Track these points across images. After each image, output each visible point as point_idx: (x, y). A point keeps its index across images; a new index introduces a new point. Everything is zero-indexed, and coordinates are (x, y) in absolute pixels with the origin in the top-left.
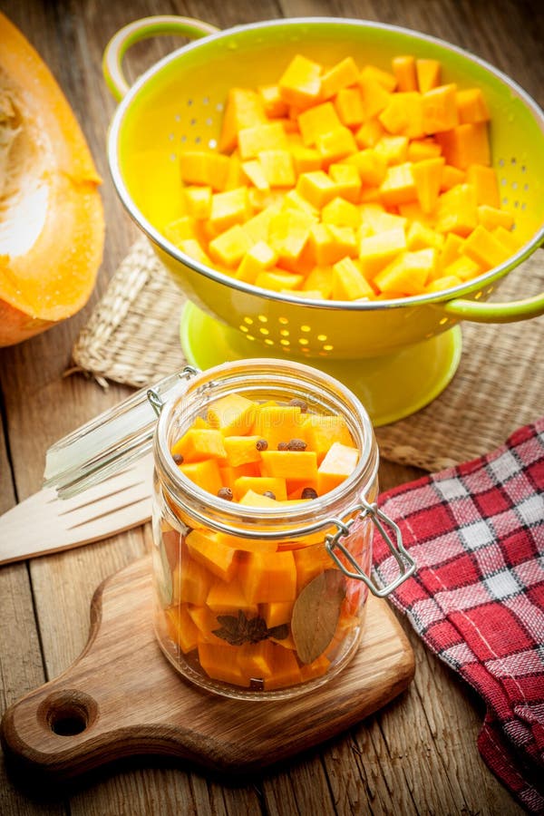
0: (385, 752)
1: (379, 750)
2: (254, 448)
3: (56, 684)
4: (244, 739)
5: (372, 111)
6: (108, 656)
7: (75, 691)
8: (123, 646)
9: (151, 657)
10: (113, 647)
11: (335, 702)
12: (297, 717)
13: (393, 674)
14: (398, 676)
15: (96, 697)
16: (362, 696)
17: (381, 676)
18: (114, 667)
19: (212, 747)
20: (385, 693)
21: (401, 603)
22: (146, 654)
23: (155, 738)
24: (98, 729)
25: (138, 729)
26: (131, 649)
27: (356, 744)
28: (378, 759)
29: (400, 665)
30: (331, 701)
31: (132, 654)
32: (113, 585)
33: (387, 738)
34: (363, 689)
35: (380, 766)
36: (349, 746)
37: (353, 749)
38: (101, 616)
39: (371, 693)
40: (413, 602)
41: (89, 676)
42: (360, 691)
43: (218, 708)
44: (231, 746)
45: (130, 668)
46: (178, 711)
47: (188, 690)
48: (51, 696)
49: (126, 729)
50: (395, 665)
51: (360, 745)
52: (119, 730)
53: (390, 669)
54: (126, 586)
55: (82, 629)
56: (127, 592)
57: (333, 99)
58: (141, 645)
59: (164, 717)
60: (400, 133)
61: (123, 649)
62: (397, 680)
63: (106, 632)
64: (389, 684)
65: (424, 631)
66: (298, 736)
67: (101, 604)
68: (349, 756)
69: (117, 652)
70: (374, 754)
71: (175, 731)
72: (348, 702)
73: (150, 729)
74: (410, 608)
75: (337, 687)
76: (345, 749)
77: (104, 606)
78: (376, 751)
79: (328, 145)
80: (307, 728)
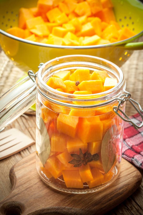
0: (139, 208)
1: (137, 208)
2: (75, 85)
3: (5, 200)
4: (86, 207)
5: (72, 10)
6: (23, 188)
7: (14, 202)
8: (28, 184)
9: (40, 186)
10: (24, 185)
11: (117, 190)
12: (105, 197)
13: (136, 179)
14: (137, 179)
15: (23, 202)
16: (127, 187)
17: (131, 179)
18: (27, 191)
19: (75, 212)
20: (134, 186)
21: (129, 157)
22: (38, 185)
23: (50, 213)
24: (27, 212)
25: (43, 210)
26: (31, 185)
27: (127, 207)
28: (138, 211)
29: (137, 175)
30: (115, 190)
31: (32, 186)
32: (17, 166)
33: (138, 204)
34: (126, 184)
35: (139, 213)
36: (125, 209)
37: (127, 209)
38: (16, 177)
39: (129, 186)
40: (134, 156)
41: (18, 196)
42: (126, 185)
43: (72, 198)
44: (82, 210)
45: (33, 191)
46: (57, 202)
47: (59, 194)
48: (4, 204)
49: (39, 211)
50: (135, 176)
51: (129, 207)
52: (36, 211)
53: (134, 177)
54: (22, 166)
55: (6, 187)
56: (23, 168)
57: (58, 7)
58: (35, 183)
59: (53, 204)
60: (83, 15)
61: (28, 185)
62: (137, 181)
63: (19, 181)
64: (135, 183)
65: (141, 164)
66: (107, 204)
67: (14, 173)
68: (126, 211)
69: (26, 187)
70: (135, 209)
71: (58, 209)
72: (122, 190)
73: (48, 209)
74: (133, 158)
75: (116, 185)
76: (124, 210)
77: (16, 173)
78: (136, 208)
79: (60, 20)
80: (110, 200)
